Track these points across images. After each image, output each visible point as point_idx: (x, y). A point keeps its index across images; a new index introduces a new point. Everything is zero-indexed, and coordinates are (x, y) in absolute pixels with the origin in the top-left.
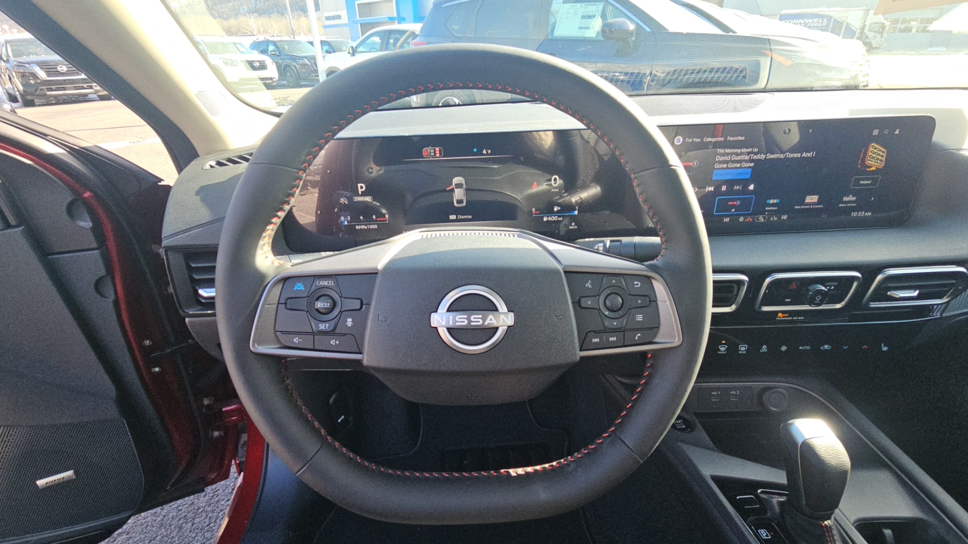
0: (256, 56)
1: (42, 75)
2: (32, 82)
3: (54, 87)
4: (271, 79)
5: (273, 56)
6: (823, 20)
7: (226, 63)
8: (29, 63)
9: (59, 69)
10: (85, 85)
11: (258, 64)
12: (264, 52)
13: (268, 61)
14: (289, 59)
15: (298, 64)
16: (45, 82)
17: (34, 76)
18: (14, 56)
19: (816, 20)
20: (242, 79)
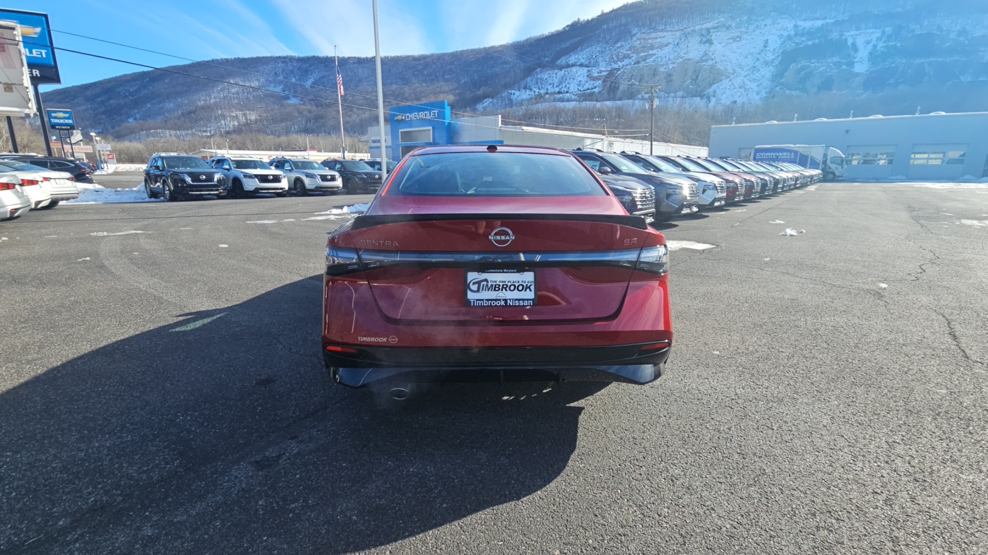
0: (327, 172)
1: (189, 180)
2: (180, 185)
3: (194, 189)
4: (338, 187)
5: (338, 171)
6: (791, 154)
7: (307, 176)
8: (182, 173)
9: (201, 177)
10: (214, 189)
11: (330, 177)
12: (332, 168)
13: (337, 174)
14: (352, 174)
15: (358, 178)
16: (190, 186)
17: (184, 181)
18: (168, 167)
19: (785, 154)
20: (317, 187)
